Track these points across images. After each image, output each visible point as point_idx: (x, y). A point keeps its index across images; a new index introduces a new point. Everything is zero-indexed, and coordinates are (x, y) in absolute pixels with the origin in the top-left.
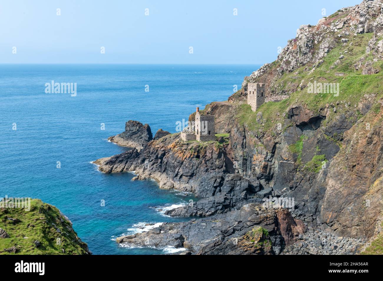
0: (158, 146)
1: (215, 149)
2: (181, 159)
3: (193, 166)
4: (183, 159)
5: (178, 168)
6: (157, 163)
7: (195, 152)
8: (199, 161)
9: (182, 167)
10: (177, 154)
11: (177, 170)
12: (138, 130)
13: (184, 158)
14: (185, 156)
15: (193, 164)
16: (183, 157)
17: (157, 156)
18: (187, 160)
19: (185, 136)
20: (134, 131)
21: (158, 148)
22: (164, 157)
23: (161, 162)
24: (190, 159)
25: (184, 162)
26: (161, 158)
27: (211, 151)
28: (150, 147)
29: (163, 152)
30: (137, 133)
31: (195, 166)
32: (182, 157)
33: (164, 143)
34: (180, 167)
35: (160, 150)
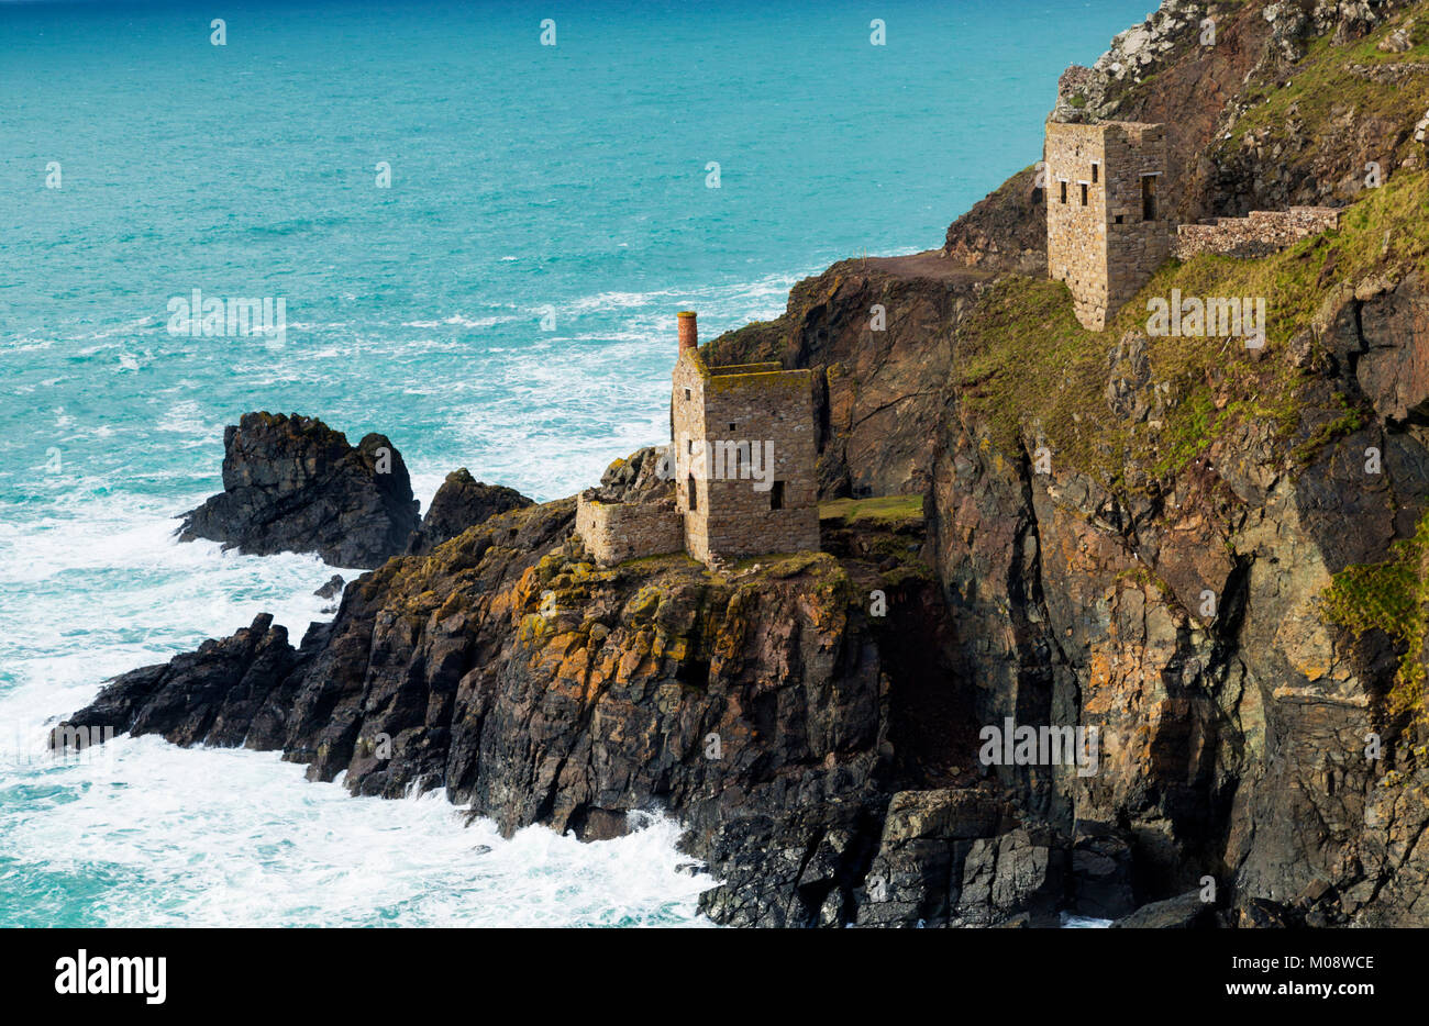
0: (426, 598)
1: (814, 613)
2: (574, 693)
3: (658, 740)
4: (591, 694)
5: (552, 761)
6: (420, 720)
7: (670, 643)
8: (701, 706)
9: (579, 748)
10: (548, 658)
11: (546, 773)
12: (311, 482)
13: (596, 680)
14: (606, 668)
15: (659, 728)
16: (588, 677)
17: (419, 670)
18: (613, 697)
19: (601, 525)
20: (286, 487)
21: (427, 612)
22: (467, 679)
23: (445, 718)
24: (636, 693)
25: (598, 715)
26: (447, 683)
27: (786, 632)
28: (377, 601)
29: (460, 643)
30: (307, 503)
31: (678, 741)
32: (580, 678)
33: (471, 578)
34: (571, 749)
35: (438, 625)
